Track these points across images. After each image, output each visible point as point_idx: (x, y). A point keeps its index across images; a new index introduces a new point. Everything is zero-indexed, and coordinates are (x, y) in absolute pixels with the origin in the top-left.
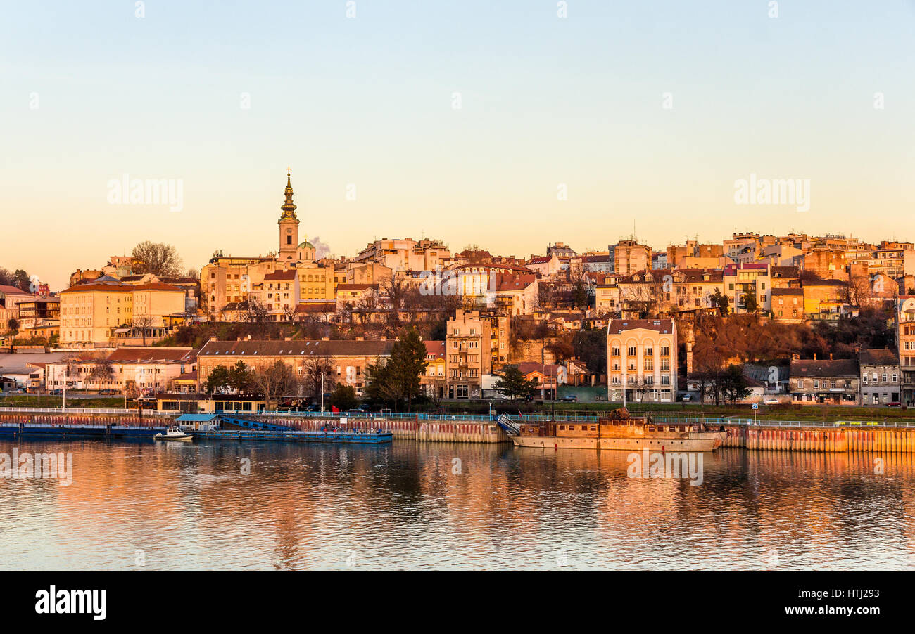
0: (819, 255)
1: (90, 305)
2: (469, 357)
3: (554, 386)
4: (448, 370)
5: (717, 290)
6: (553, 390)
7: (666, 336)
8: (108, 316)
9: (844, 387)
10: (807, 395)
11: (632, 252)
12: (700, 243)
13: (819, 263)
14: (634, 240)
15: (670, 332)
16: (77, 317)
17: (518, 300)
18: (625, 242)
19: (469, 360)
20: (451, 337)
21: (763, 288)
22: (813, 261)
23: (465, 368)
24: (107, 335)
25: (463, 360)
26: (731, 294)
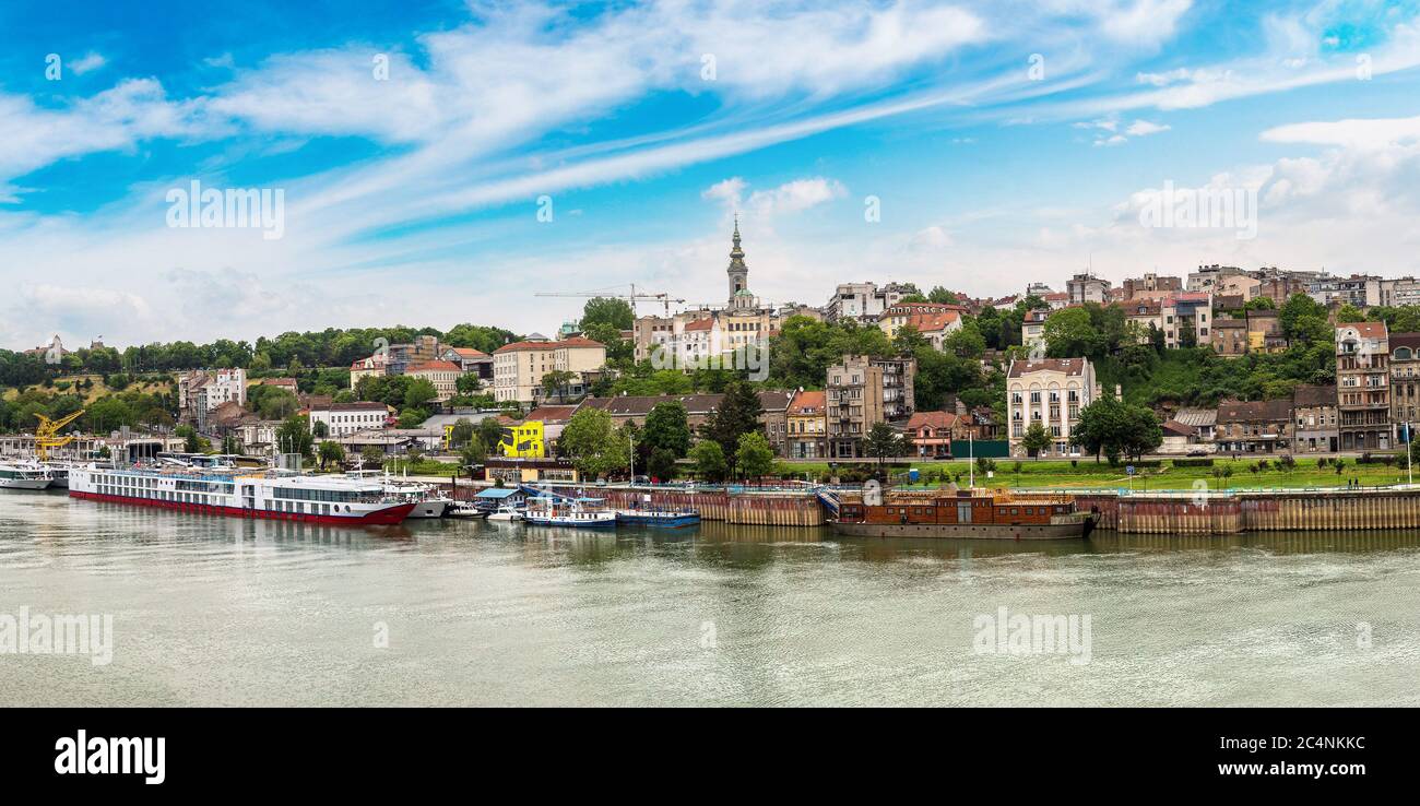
0: (1275, 286)
1: (514, 363)
2: (850, 409)
3: (947, 441)
4: (828, 425)
5: (1152, 324)
6: (946, 446)
7: (1074, 378)
8: (533, 374)
9: (1277, 432)
10: (1236, 443)
11: (1087, 287)
12: (1159, 276)
13: (1276, 294)
14: (1090, 275)
15: (1079, 373)
16: (506, 376)
17: (938, 341)
18: (1080, 277)
19: (850, 414)
20: (832, 387)
21: (1204, 320)
22: (1269, 292)
23: (845, 423)
24: (533, 394)
25: (845, 413)
26: (1168, 328)
